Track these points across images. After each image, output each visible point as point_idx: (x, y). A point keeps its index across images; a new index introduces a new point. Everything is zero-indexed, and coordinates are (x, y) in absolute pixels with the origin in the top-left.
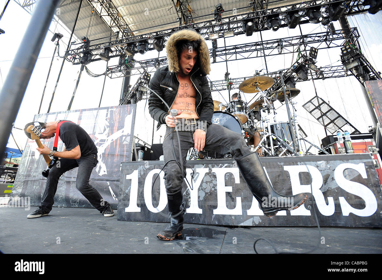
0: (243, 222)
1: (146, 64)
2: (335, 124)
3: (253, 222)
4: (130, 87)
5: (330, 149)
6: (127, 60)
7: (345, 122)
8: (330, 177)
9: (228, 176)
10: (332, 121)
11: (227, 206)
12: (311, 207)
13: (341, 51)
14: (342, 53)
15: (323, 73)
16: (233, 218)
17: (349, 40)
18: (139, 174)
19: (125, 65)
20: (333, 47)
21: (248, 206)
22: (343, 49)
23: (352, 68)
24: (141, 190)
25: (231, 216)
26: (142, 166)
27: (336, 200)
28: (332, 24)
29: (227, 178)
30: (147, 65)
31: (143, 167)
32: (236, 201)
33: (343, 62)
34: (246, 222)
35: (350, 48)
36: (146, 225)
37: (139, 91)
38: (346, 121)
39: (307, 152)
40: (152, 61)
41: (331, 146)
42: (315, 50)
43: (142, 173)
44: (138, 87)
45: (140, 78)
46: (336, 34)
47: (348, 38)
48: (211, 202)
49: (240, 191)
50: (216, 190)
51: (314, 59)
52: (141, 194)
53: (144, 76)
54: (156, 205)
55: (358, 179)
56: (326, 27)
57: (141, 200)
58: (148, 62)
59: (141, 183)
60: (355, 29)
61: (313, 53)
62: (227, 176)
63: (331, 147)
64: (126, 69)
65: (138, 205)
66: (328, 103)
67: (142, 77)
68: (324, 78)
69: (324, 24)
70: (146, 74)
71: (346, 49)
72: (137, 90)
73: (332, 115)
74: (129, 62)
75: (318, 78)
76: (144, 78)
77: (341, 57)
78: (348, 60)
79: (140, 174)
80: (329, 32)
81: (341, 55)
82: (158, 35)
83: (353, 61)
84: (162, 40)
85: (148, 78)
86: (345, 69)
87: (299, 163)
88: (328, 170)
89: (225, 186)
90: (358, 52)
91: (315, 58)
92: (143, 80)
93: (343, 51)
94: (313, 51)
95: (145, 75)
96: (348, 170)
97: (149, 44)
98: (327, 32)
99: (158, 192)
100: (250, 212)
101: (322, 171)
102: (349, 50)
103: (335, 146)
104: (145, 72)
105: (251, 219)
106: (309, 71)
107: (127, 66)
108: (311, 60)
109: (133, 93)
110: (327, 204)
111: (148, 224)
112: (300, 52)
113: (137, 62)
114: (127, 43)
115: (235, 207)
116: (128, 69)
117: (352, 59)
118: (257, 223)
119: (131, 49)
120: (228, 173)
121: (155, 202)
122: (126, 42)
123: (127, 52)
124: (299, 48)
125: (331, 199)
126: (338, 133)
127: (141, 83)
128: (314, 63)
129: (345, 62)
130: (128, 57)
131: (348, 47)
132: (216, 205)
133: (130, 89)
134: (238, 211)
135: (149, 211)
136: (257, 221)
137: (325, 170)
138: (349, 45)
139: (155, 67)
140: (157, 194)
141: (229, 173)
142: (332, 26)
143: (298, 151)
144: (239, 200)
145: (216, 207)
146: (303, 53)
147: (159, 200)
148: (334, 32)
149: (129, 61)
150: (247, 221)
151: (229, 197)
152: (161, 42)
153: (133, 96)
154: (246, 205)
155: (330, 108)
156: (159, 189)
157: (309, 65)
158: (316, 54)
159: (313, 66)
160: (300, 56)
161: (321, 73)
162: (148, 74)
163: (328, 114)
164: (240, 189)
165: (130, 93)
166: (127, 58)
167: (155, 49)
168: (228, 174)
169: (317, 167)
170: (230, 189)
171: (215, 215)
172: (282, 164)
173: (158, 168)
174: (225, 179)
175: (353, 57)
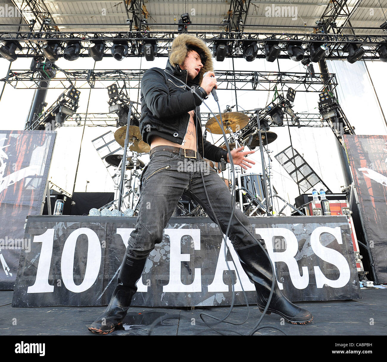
0: (202, 301)
1: (74, 75)
2: (308, 181)
3: (215, 300)
4: (45, 105)
5: (304, 209)
6: (45, 65)
7: (318, 180)
8: (306, 243)
9: (186, 240)
10: (305, 178)
11: (182, 281)
12: (283, 279)
13: (319, 98)
14: (320, 100)
15: (299, 120)
16: (189, 296)
17: (328, 86)
18: (54, 234)
19: (41, 72)
20: (311, 92)
21: (209, 280)
22: (322, 95)
23: (328, 119)
24: (57, 258)
25: (186, 294)
26: (61, 223)
27: (311, 270)
28: (312, 65)
29: (184, 243)
30: (76, 77)
31: (62, 225)
32: (194, 274)
33: (321, 110)
34: (206, 301)
35: (328, 95)
36: (61, 312)
37: (60, 113)
38: (319, 178)
39: (280, 213)
40: (84, 73)
41: (305, 206)
42: (293, 92)
43: (61, 233)
44: (58, 106)
45: (63, 95)
46: (315, 77)
47: (327, 84)
48: (161, 275)
49: (200, 260)
50: (169, 259)
51: (291, 102)
52: (56, 264)
53: (69, 93)
54: (78, 281)
55: (334, 245)
56: (306, 67)
57: (54, 274)
58: (77, 73)
59: (58, 248)
60: (334, 75)
61: (291, 95)
62: (184, 241)
63: (305, 208)
64: (42, 78)
65: (50, 282)
66: (302, 156)
67: (66, 94)
68: (299, 126)
69: (304, 63)
70: (74, 90)
71: (324, 97)
72: (56, 111)
73: (305, 171)
74: (48, 68)
75: (294, 125)
76: (69, 96)
77: (319, 104)
78: (326, 108)
79: (58, 235)
80: (308, 74)
81: (319, 102)
82: (97, 37)
83: (330, 111)
84: (102, 45)
85: (76, 97)
86: (322, 118)
87: (273, 225)
88: (304, 234)
89: (181, 253)
90: (335, 102)
91: (293, 101)
92: (67, 99)
93: (321, 98)
94: (291, 92)
95: (72, 91)
96: (325, 234)
97: (82, 47)
98: (307, 74)
99: (83, 262)
100: (211, 288)
101: (298, 236)
102: (327, 98)
103: (310, 206)
104: (72, 87)
105: (213, 297)
106: (285, 115)
107: (43, 74)
108: (288, 102)
109: (50, 114)
110: (302, 275)
111: (65, 311)
112: (277, 91)
113: (61, 70)
114: (47, 41)
115: (192, 281)
116: (45, 78)
117: (329, 108)
118: (220, 302)
119: (53, 49)
120: (186, 236)
121: (78, 277)
122: (46, 37)
123: (46, 53)
124: (276, 87)
125: (305, 269)
126: (314, 191)
127: (64, 101)
128: (291, 107)
129: (322, 111)
130: (47, 60)
131: (326, 94)
132: (167, 279)
133: (45, 109)
134: (196, 287)
135: (67, 291)
136: (220, 299)
137: (301, 234)
138: (327, 92)
139: (89, 82)
140: (81, 264)
141: (188, 236)
142: (311, 68)
143: (271, 210)
144: (198, 272)
145: (166, 282)
146: (280, 93)
147: (84, 274)
148: (313, 75)
149: (48, 66)
150: (208, 300)
151: (185, 269)
152: (101, 48)
153: (50, 119)
154: (207, 279)
155: (303, 162)
156: (86, 258)
157: (285, 108)
158: (293, 96)
159: (289, 111)
160: (277, 96)
161: (297, 120)
162: (76, 91)
163: (301, 169)
164: (201, 258)
165: (45, 114)
166: (44, 62)
167: (91, 56)
168: (186, 238)
169: (293, 230)
170: (187, 258)
171: (164, 294)
172: (254, 225)
173: (85, 227)
174: (181, 244)
175: (330, 106)
